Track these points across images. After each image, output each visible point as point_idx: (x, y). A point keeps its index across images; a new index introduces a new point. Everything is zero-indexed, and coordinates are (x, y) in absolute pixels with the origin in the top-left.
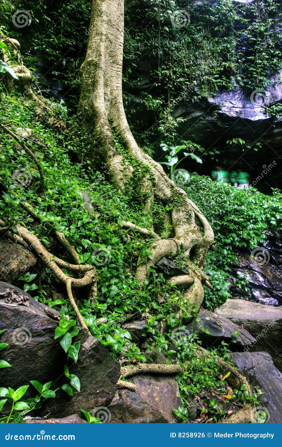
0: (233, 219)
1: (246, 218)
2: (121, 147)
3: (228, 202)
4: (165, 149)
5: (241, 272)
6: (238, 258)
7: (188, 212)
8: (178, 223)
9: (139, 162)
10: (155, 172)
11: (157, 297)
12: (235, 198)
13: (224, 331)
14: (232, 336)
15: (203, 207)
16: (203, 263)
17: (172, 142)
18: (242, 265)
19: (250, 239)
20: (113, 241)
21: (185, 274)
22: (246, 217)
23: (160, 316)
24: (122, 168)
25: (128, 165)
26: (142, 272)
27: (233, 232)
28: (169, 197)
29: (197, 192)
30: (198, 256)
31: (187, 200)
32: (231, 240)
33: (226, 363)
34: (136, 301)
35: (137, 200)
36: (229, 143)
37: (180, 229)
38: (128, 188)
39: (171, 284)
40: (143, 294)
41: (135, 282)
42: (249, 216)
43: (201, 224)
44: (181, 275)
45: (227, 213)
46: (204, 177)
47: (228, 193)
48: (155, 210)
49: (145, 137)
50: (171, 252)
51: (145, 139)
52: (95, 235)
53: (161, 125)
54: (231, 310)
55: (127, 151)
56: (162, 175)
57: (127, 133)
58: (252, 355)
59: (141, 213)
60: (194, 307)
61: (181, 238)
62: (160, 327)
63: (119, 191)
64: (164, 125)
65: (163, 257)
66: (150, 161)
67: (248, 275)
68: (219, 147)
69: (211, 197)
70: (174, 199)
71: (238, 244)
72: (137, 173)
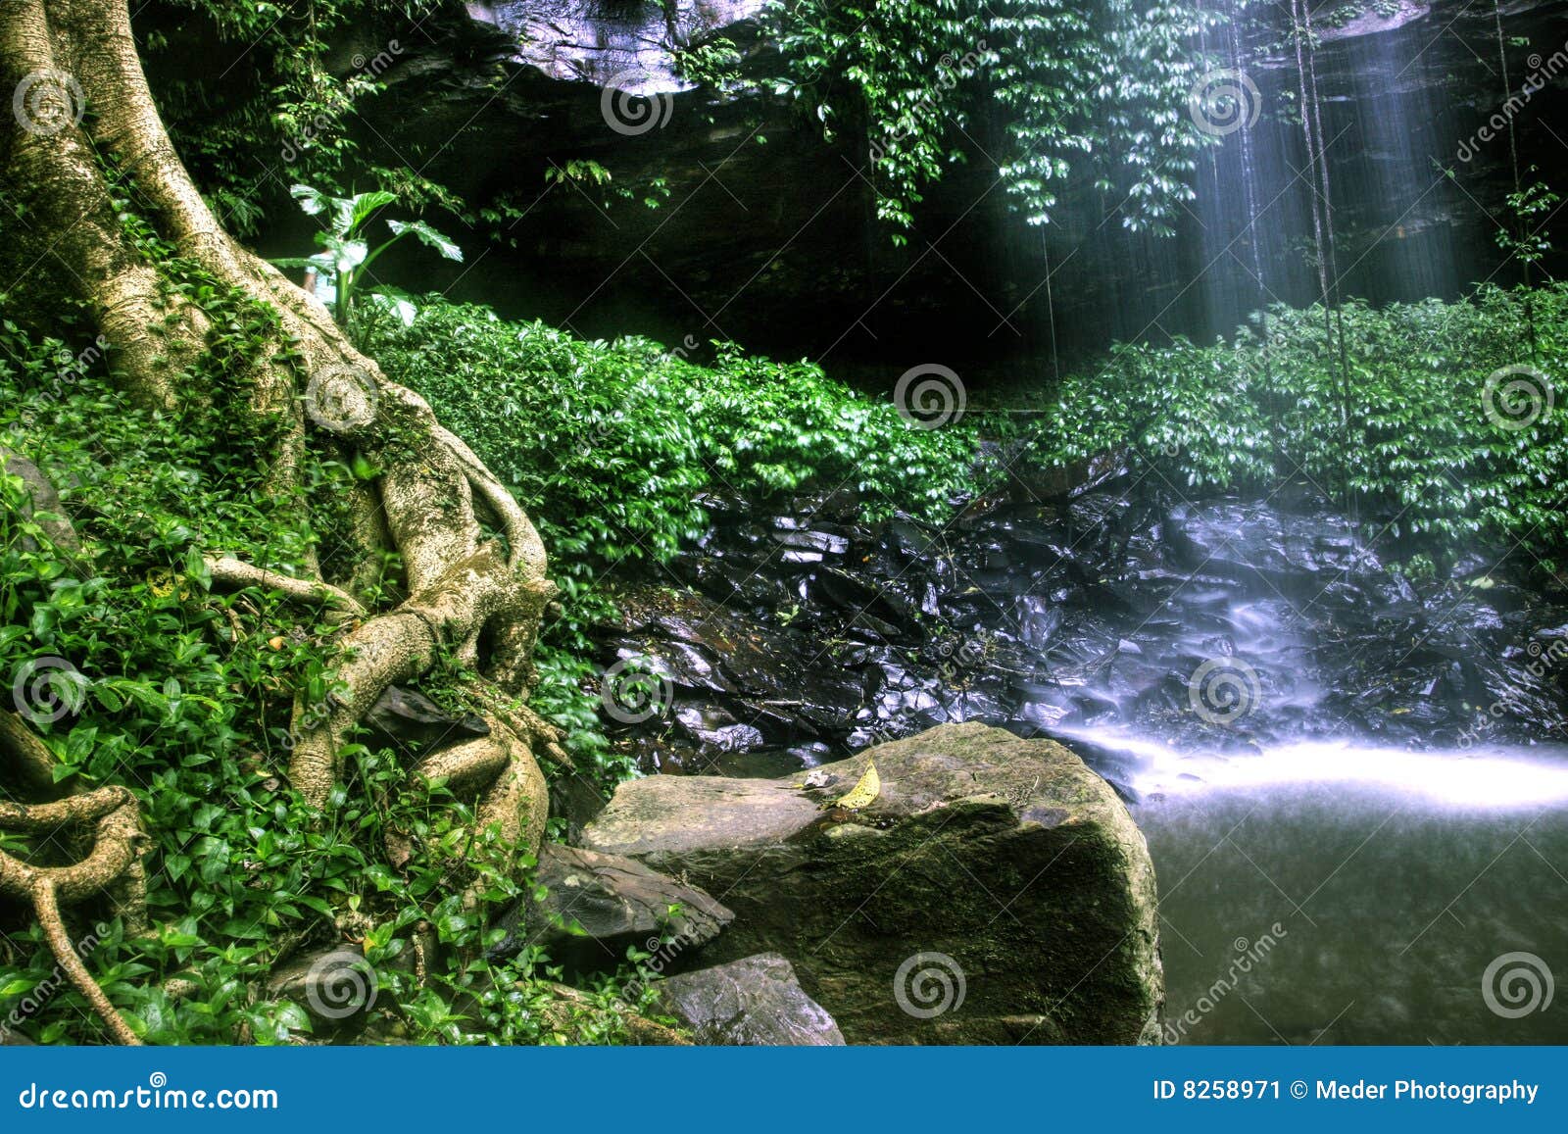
0: (587, 464)
1: (635, 456)
2: (143, 232)
3: (567, 404)
4: (311, 207)
5: (633, 648)
6: (615, 600)
7: (446, 479)
8: (411, 527)
9: (230, 293)
10: (301, 328)
11: (384, 845)
12: (591, 384)
13: (630, 911)
14: (660, 923)
15: (475, 426)
16: (526, 678)
17: (332, 173)
18: (632, 624)
19: (655, 531)
20: (180, 657)
21: (474, 736)
22: (635, 451)
23: (409, 914)
24: (158, 319)
25: (182, 307)
26: (313, 763)
27: (592, 511)
28: (368, 428)
29: (449, 369)
30: (508, 653)
31: (437, 430)
32: (588, 540)
33: (653, 1024)
34: (306, 874)
35: (237, 450)
36: (554, 178)
37: (424, 549)
38: (196, 404)
39: (427, 782)
40: (327, 844)
41: (300, 813)
42: (644, 445)
43: (494, 520)
44: (463, 743)
45: (566, 442)
46: (469, 312)
47: (562, 368)
48: (315, 483)
49: (220, 152)
50: (414, 663)
51: (219, 161)
52: (104, 645)
53: (285, 106)
54: (638, 822)
55: (173, 247)
56: (329, 340)
57: (167, 168)
58: (731, 974)
59: (258, 501)
60: (519, 854)
61: (442, 600)
62: (415, 957)
63: (157, 415)
64: (295, 107)
65: (387, 686)
66: (275, 283)
67: (656, 659)
68: (519, 193)
69: (503, 386)
70: (386, 434)
71: (611, 550)
72: (225, 337)
